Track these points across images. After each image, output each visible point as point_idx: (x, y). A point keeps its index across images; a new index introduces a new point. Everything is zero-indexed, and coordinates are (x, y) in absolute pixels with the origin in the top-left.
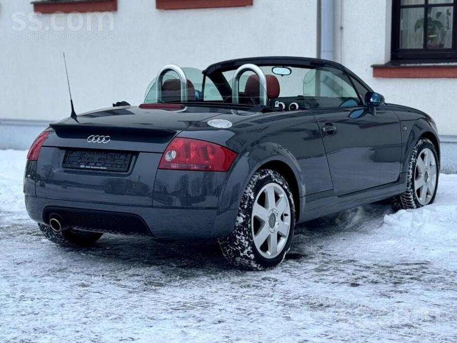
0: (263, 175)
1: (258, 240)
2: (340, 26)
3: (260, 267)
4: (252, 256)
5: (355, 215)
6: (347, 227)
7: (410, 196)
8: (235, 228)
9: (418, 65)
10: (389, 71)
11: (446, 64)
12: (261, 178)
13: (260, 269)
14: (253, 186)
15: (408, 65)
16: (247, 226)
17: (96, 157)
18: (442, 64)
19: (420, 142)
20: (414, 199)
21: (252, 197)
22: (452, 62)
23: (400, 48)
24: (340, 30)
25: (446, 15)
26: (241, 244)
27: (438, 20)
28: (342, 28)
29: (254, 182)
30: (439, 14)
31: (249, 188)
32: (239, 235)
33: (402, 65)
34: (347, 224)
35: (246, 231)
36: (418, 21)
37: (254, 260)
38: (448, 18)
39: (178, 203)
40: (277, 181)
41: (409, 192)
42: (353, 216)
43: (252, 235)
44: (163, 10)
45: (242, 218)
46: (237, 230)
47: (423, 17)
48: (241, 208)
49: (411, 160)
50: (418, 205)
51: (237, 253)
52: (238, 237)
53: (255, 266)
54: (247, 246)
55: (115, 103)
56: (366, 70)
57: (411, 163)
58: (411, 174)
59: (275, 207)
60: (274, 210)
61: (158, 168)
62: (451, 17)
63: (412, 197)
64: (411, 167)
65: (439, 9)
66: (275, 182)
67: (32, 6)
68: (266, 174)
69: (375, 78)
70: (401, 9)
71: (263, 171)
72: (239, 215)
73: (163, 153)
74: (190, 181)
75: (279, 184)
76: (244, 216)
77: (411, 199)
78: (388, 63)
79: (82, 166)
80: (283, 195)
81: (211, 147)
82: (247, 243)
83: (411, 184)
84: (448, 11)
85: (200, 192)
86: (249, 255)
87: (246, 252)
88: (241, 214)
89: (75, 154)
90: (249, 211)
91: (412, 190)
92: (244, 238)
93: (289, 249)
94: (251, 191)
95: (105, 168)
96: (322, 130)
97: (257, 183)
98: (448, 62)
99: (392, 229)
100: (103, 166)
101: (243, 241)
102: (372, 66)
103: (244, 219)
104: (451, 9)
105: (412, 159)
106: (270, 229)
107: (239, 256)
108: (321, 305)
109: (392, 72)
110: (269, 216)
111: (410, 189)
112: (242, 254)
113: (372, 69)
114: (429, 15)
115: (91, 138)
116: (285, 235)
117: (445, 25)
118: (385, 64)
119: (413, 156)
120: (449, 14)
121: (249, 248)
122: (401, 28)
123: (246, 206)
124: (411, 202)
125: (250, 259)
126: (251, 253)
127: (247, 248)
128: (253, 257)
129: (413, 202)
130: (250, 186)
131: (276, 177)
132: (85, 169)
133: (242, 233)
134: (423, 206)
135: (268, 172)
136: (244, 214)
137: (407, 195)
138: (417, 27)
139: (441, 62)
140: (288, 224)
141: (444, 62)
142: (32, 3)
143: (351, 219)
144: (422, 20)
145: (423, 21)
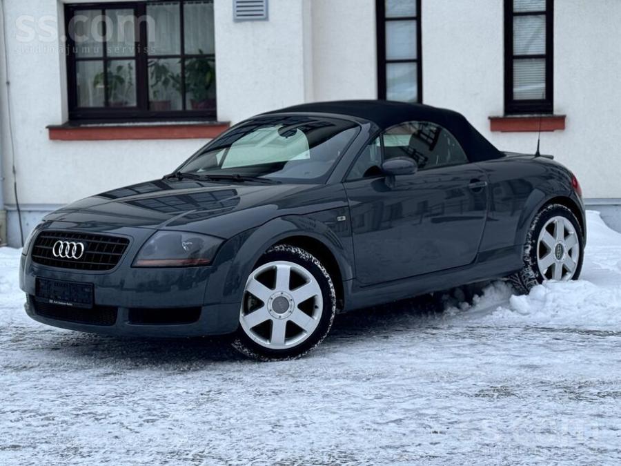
9: (101, 125)
11: (131, 124)
15: (89, 125)
18: (127, 124)
22: (138, 122)
23: (79, 106)
24: (5, 85)
25: (127, 70)
27: (119, 74)
28: (8, 83)
30: (120, 68)
33: (83, 126)
36: (97, 77)
38: (129, 72)
47: (102, 71)
56: (41, 132)
62: (134, 72)
65: (119, 63)
69: (51, 141)
70: (77, 63)
78: (66, 123)
84: (129, 64)
98: (133, 122)
102: (47, 127)
104: (133, 63)
108: (25, 367)
109: (71, 133)
113: (47, 130)
114: (108, 70)
117: (127, 80)
118: (63, 125)
120: (130, 68)
122: (78, 83)
138: (96, 83)
139: (126, 122)
141: (129, 122)
144: (101, 74)
145: (103, 75)
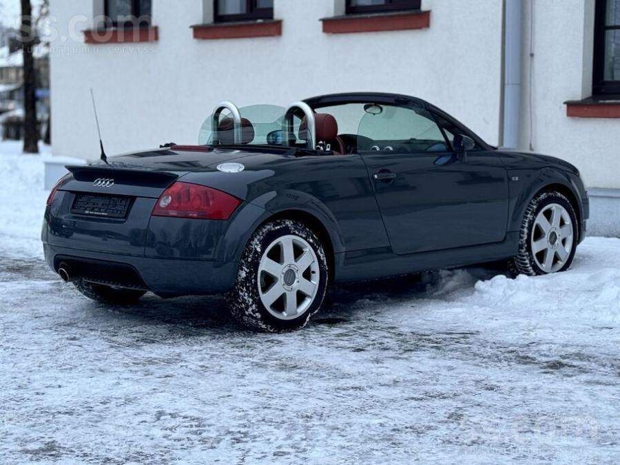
0: (277, 226)
1: (268, 298)
2: (529, 53)
3: (271, 329)
4: (258, 315)
5: (450, 280)
6: (435, 294)
7: (525, 260)
8: (238, 284)
10: (585, 109)
12: (273, 229)
13: (272, 331)
14: (262, 237)
15: (607, 101)
16: (250, 281)
17: (100, 202)
19: (543, 196)
20: (531, 264)
21: (259, 250)
23: (605, 79)
24: (529, 57)
26: (244, 301)
28: (532, 55)
29: (263, 233)
31: (256, 240)
32: (242, 291)
34: (436, 291)
35: (249, 286)
37: (261, 319)
39: (177, 253)
40: (297, 233)
41: (523, 256)
42: (447, 282)
43: (258, 292)
44: (330, 34)
45: (245, 273)
46: (240, 286)
48: (245, 262)
49: (526, 218)
50: (539, 272)
51: (242, 311)
52: (241, 294)
53: (264, 326)
54: (251, 303)
55: (163, 145)
57: (527, 221)
58: (525, 233)
59: (293, 262)
60: (292, 266)
61: (152, 215)
63: (527, 261)
64: (526, 225)
66: (294, 234)
67: (191, 30)
68: (281, 224)
69: (569, 118)
71: (279, 221)
72: (242, 269)
73: (158, 198)
74: (192, 228)
75: (301, 237)
76: (248, 271)
77: (526, 264)
79: (87, 212)
80: (308, 250)
81: (212, 193)
82: (251, 300)
83: (526, 245)
85: (204, 243)
86: (254, 313)
87: (250, 309)
88: (244, 268)
89: (84, 199)
90: (255, 265)
91: (527, 253)
92: (246, 294)
93: (317, 311)
94: (258, 243)
95: (106, 214)
96: (373, 177)
97: (267, 234)
99: (482, 297)
100: (105, 212)
101: (246, 298)
102: (566, 103)
103: (247, 273)
105: (529, 216)
106: (286, 286)
107: (245, 315)
109: (589, 110)
110: (284, 271)
111: (525, 252)
112: (247, 313)
113: (565, 106)
115: (97, 182)
116: (310, 294)
118: (583, 101)
119: (530, 212)
121: (254, 306)
123: (250, 260)
124: (527, 267)
125: (256, 318)
126: (257, 312)
127: (251, 306)
128: (260, 316)
129: (531, 268)
130: (258, 237)
131: (296, 229)
132: (89, 214)
133: (244, 289)
134: (545, 273)
135: (285, 222)
136: (247, 268)
137: (521, 259)
140: (315, 283)
142: (191, 27)
143: (443, 285)
